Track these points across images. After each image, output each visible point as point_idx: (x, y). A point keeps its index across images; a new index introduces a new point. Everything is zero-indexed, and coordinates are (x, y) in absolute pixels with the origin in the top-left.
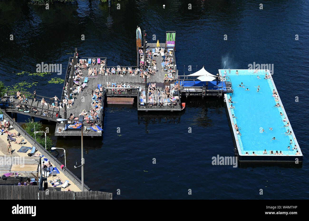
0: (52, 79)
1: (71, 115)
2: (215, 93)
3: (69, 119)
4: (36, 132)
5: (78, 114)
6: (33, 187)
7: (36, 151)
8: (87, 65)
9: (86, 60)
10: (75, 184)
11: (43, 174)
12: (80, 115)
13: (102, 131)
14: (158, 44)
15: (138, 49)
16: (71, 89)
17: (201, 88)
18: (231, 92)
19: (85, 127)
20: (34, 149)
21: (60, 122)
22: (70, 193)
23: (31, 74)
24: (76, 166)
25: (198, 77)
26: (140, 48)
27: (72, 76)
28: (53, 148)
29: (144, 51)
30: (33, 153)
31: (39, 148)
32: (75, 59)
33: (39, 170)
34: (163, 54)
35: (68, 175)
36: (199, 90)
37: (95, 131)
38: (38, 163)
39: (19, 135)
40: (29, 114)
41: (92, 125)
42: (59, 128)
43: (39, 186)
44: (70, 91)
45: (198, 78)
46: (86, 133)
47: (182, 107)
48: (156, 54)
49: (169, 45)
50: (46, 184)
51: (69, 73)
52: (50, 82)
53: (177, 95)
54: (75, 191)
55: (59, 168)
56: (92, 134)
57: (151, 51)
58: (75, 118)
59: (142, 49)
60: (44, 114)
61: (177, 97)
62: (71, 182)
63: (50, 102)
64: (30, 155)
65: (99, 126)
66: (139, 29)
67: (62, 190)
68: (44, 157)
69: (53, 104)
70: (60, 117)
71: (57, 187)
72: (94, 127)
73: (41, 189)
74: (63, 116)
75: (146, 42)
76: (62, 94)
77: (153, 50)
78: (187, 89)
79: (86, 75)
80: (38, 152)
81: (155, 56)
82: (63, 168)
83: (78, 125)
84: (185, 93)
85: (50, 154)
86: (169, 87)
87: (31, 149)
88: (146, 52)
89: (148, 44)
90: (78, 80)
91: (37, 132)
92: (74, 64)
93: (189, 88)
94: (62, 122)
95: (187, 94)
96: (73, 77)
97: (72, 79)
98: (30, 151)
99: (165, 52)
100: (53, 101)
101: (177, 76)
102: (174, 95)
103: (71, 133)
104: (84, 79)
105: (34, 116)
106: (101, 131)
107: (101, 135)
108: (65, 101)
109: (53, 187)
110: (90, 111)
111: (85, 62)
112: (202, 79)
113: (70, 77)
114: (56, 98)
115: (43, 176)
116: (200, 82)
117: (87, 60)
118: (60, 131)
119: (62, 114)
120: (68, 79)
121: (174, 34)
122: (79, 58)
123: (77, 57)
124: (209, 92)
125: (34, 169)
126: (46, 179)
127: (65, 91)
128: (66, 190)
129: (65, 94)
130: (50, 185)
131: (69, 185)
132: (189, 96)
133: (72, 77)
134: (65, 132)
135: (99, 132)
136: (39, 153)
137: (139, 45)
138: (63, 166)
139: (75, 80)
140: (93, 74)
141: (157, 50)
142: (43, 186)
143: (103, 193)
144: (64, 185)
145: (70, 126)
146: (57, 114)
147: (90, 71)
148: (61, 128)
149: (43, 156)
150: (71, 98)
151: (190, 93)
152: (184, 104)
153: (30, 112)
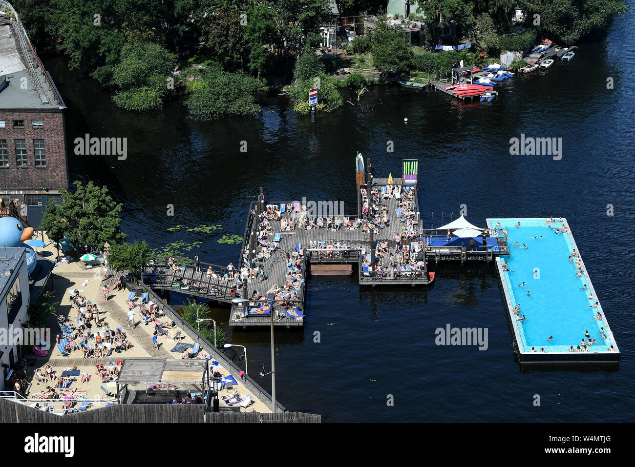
0: (224, 237)
1: (255, 292)
2: (481, 255)
3: (250, 299)
4: (199, 321)
5: (266, 291)
6: (197, 407)
7: (200, 350)
8: (279, 213)
9: (276, 206)
10: (262, 401)
11: (212, 385)
12: (268, 292)
13: (304, 318)
14: (390, 179)
15: (358, 187)
16: (254, 251)
17: (460, 248)
18: (506, 255)
19: (277, 312)
20: (197, 346)
21: (237, 304)
22: (254, 414)
23: (191, 230)
24: (264, 373)
25: (454, 230)
26: (361, 187)
27: (255, 231)
28: (227, 346)
29: (369, 191)
30: (195, 352)
31: (204, 345)
32: (259, 205)
33: (206, 379)
34: (398, 196)
35: (252, 387)
36: (456, 251)
37: (293, 317)
38: (203, 369)
39: (174, 325)
40: (188, 293)
41: (287, 309)
42: (235, 314)
43: (206, 404)
44: (252, 256)
45: (454, 233)
46: (278, 322)
47: (428, 278)
48: (387, 195)
49: (408, 181)
50: (217, 402)
51: (250, 227)
52: (220, 241)
53: (422, 260)
54: (262, 412)
55: (237, 375)
56: (288, 323)
57: (379, 191)
58: (260, 297)
59: (366, 187)
60: (212, 292)
61: (421, 263)
62: (255, 399)
63: (221, 272)
64: (192, 356)
65: (299, 309)
66: (360, 157)
67: (242, 410)
68: (213, 360)
69: (226, 275)
70: (237, 296)
71: (234, 405)
72: (291, 312)
73: (208, 410)
74: (242, 295)
75: (372, 176)
76: (240, 260)
77: (383, 188)
78: (438, 251)
79: (278, 229)
80: (204, 352)
81: (386, 198)
82: (242, 376)
83: (266, 309)
84: (433, 256)
85: (222, 354)
86: (408, 246)
87: (192, 346)
88: (372, 192)
89: (375, 180)
90: (264, 238)
91: (202, 320)
92: (258, 213)
93: (440, 248)
94: (240, 304)
95: (437, 259)
96: (258, 233)
97: (255, 236)
98: (190, 351)
99: (402, 191)
100: (227, 271)
101: (421, 230)
102: (417, 260)
103: (254, 322)
104: (274, 236)
105: (195, 294)
106: (301, 318)
107: (301, 324)
108: (244, 272)
109: (227, 405)
110: (285, 286)
111: (275, 209)
112: (460, 234)
113: (252, 234)
114: (230, 267)
115: (212, 389)
116: (457, 238)
117: (279, 206)
118: (237, 318)
119: (239, 291)
120: (249, 236)
121: (415, 164)
122: (266, 203)
123: (262, 201)
124: (471, 255)
125: (197, 377)
126: (216, 394)
127: (245, 256)
128: (249, 410)
129: (245, 260)
130: (222, 403)
131: (253, 402)
132: (441, 262)
133: (255, 233)
134: (246, 320)
135: (300, 319)
136: (205, 354)
137: (360, 181)
138: (242, 372)
139: (260, 237)
140: (288, 229)
141: (389, 189)
142: (212, 406)
143: (306, 414)
144: (245, 403)
145: (253, 311)
146: (232, 291)
147: (283, 223)
148: (239, 314)
149: (211, 358)
150: (253, 266)
151: (442, 256)
152: (432, 274)
153: (190, 289)
